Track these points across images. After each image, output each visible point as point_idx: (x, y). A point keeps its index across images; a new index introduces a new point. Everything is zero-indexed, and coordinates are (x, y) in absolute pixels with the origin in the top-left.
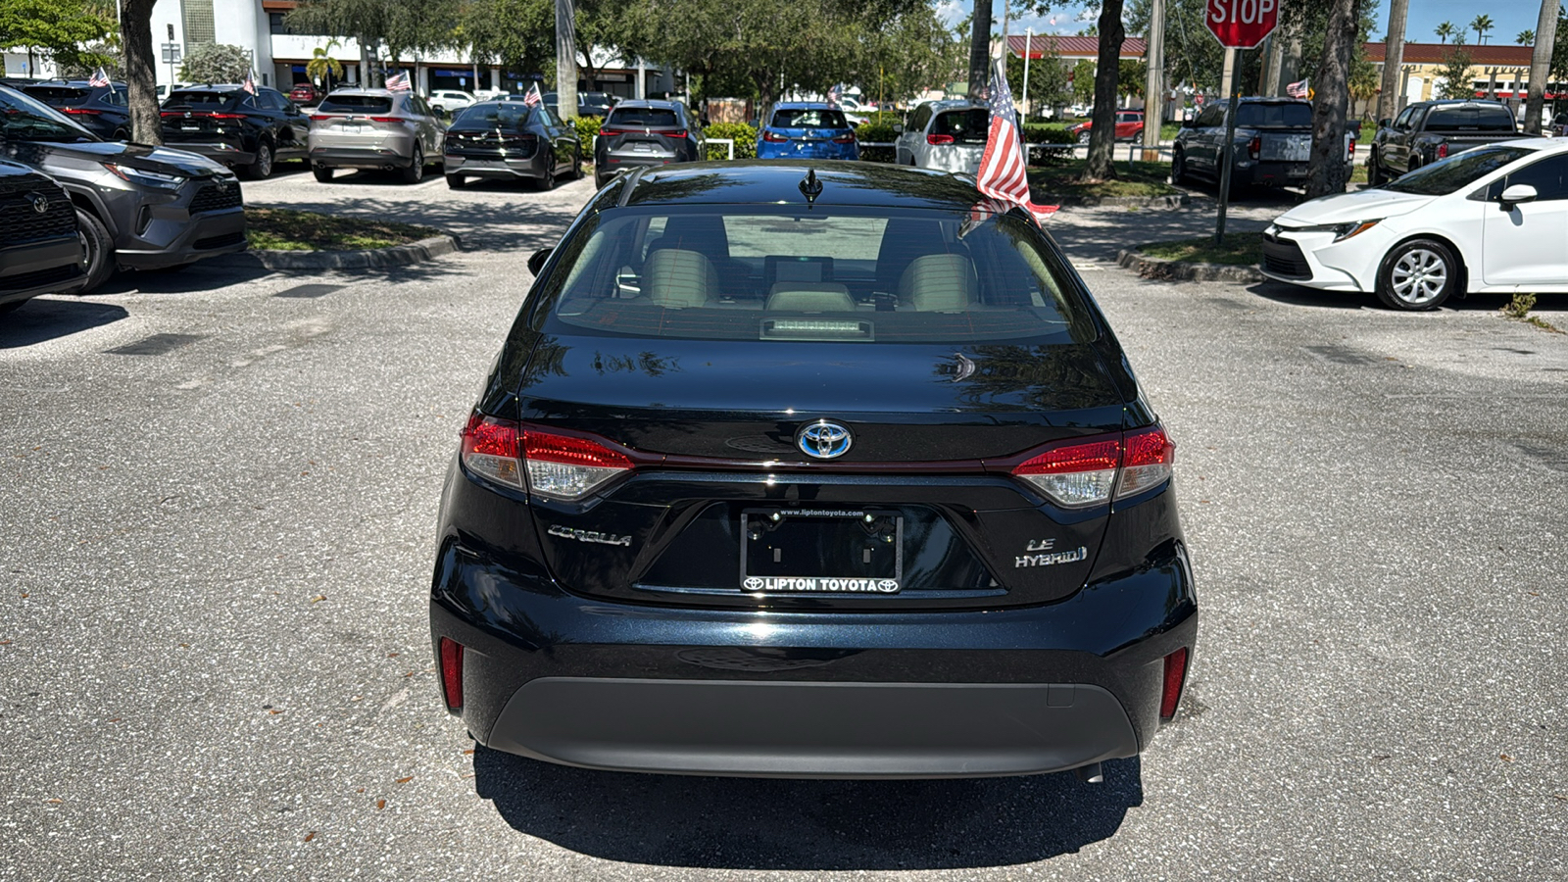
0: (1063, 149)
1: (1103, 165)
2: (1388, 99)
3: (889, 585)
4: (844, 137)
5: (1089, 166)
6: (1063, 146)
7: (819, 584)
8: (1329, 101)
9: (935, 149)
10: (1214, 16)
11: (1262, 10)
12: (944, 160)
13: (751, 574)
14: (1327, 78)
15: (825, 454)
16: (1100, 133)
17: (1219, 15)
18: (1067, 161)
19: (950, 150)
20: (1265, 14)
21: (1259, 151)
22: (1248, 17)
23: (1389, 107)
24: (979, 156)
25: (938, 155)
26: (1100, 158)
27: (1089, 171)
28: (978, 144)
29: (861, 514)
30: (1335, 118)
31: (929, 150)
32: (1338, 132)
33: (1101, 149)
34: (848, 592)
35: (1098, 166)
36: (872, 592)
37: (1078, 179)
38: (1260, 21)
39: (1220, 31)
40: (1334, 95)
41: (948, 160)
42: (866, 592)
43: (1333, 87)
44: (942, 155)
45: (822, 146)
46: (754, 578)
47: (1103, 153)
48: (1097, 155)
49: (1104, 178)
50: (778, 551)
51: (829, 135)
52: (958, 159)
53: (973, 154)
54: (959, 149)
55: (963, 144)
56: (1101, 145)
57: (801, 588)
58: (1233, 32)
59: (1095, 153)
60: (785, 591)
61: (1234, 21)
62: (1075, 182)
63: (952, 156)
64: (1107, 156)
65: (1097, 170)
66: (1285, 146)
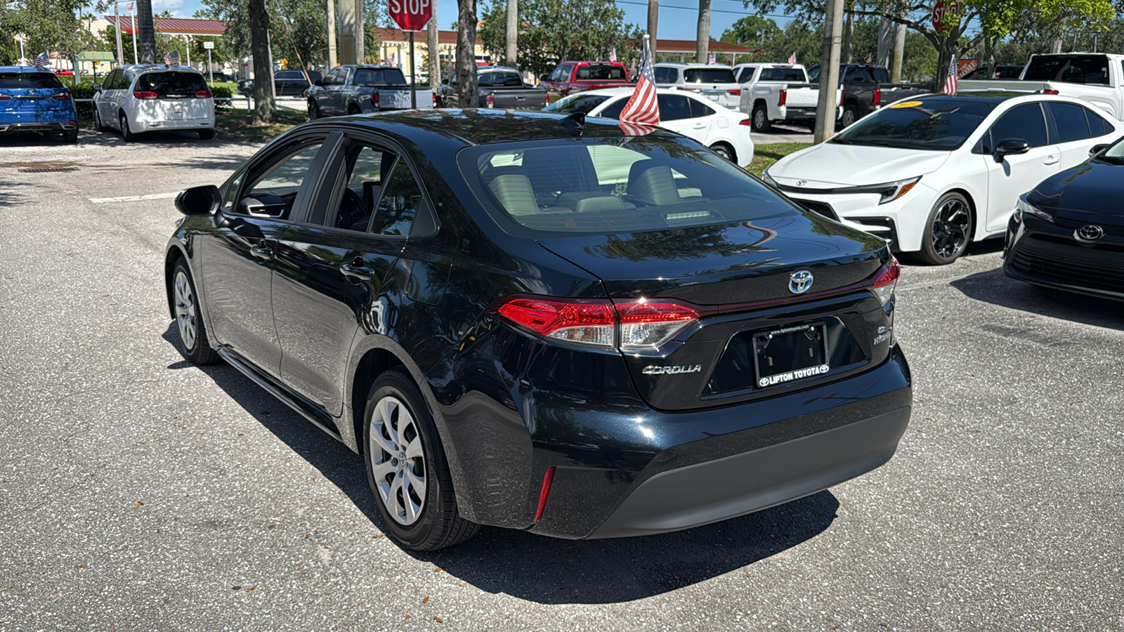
0: (222, 101)
1: (268, 113)
2: (434, 66)
3: (825, 368)
4: (62, 94)
5: (257, 113)
6: (223, 99)
7: (794, 375)
8: (467, 68)
9: (142, 103)
10: (393, 8)
11: (423, 5)
12: (151, 111)
13: (762, 376)
14: (463, 53)
15: (801, 290)
16: (262, 90)
17: (396, 8)
18: (227, 110)
19: (155, 103)
20: (424, 8)
21: (378, 102)
22: (414, 10)
23: (435, 71)
24: (178, 107)
25: (146, 108)
26: (265, 107)
27: (258, 117)
28: (177, 98)
29: (807, 326)
30: (471, 79)
31: (137, 103)
32: (474, 88)
33: (264, 101)
34: (808, 377)
35: (264, 113)
36: (818, 375)
37: (251, 124)
38: (422, 13)
39: (398, 19)
40: (469, 63)
41: (154, 111)
42: (815, 375)
43: (468, 59)
44: (149, 108)
45: (43, 103)
46: (764, 379)
47: (267, 104)
48: (263, 105)
49: (271, 122)
50: (770, 359)
51: (48, 93)
52: (163, 110)
53: (172, 106)
54: (162, 102)
55: (165, 98)
56: (264, 98)
57: (786, 380)
58: (406, 19)
59: (261, 104)
60: (779, 383)
61: (406, 12)
62: (249, 126)
63: (157, 107)
64: (270, 107)
65: (265, 117)
66: (393, 98)
